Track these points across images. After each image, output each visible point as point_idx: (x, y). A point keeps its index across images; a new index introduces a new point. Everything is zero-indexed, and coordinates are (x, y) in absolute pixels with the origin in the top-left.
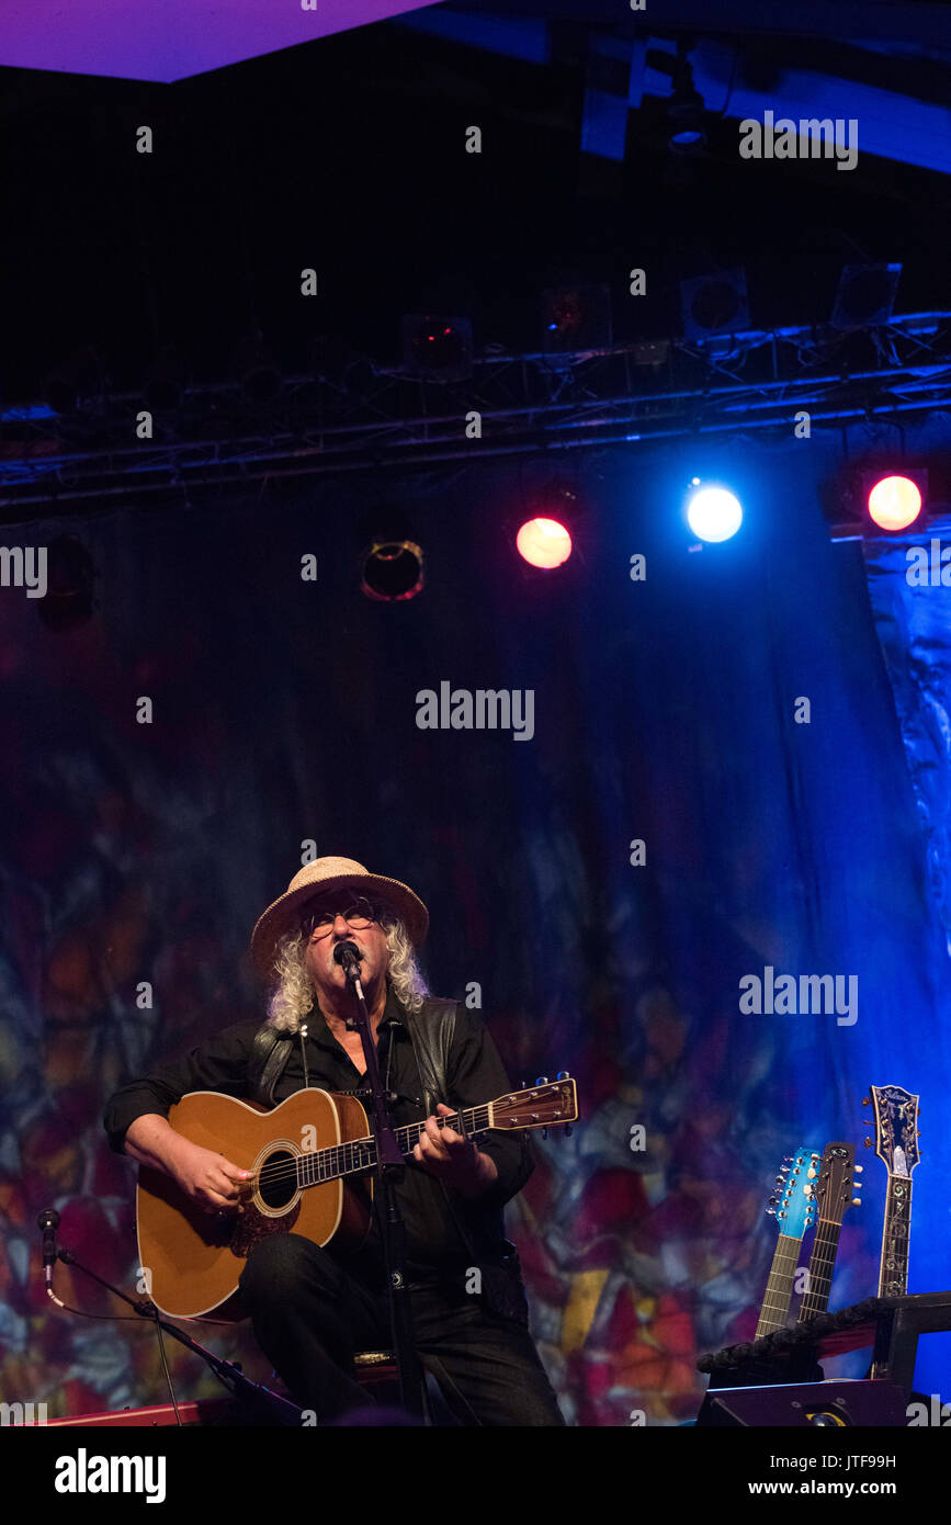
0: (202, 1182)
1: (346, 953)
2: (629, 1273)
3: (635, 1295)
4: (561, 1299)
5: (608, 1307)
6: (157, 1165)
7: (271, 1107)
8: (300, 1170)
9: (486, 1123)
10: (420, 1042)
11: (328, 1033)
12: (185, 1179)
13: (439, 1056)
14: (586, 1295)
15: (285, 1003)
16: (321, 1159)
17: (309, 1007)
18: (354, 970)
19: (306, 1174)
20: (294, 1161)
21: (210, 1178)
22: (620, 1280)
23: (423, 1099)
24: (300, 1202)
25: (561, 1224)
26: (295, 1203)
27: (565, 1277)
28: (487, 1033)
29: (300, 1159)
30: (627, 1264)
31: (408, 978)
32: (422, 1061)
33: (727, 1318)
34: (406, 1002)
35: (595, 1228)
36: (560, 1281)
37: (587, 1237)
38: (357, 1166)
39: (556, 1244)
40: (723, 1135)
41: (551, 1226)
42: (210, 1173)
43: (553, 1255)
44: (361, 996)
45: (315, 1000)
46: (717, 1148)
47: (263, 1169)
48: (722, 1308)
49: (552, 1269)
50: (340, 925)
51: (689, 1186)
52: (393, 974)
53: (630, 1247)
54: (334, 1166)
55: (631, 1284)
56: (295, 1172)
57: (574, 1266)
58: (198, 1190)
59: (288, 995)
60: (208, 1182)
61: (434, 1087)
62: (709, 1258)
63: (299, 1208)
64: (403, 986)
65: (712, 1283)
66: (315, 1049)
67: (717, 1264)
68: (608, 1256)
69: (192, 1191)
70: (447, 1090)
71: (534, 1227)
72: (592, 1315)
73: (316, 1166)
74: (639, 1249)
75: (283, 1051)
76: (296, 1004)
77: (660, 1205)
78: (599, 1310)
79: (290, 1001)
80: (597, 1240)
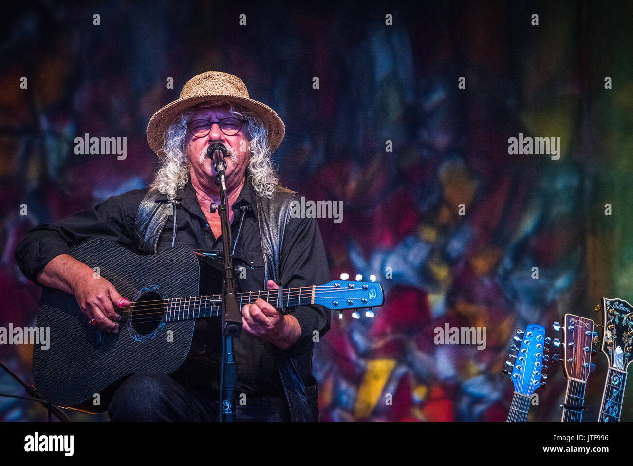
2: (410, 365)
3: (413, 381)
4: (357, 379)
5: (392, 389)
14: (376, 377)
17: (185, 180)
22: (402, 370)
25: (364, 323)
27: (362, 362)
30: (410, 358)
35: (388, 329)
36: (358, 365)
37: (382, 334)
40: (493, 272)
43: (355, 346)
46: (487, 282)
49: (353, 356)
51: (462, 307)
55: (411, 373)
57: (369, 355)
59: (170, 171)
72: (379, 393)
74: (420, 348)
76: (175, 178)
77: (439, 318)
78: (385, 389)
79: (170, 176)
80: (390, 338)
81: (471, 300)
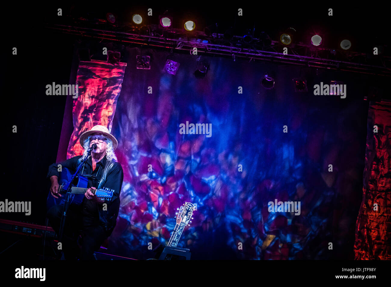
2: (280, 237)
3: (280, 242)
4: (264, 239)
5: (273, 243)
14: (269, 239)
22: (277, 238)
25: (268, 224)
27: (266, 235)
33: (296, 252)
35: (275, 227)
37: (273, 228)
39: (266, 228)
41: (266, 224)
43: (265, 229)
48: (296, 249)
49: (264, 232)
51: (296, 224)
53: (281, 232)
55: (279, 240)
57: (269, 233)
62: (296, 239)
65: (295, 244)
67: (297, 241)
68: (276, 233)
71: (263, 223)
72: (270, 243)
74: (283, 233)
77: (289, 226)
80: (275, 229)
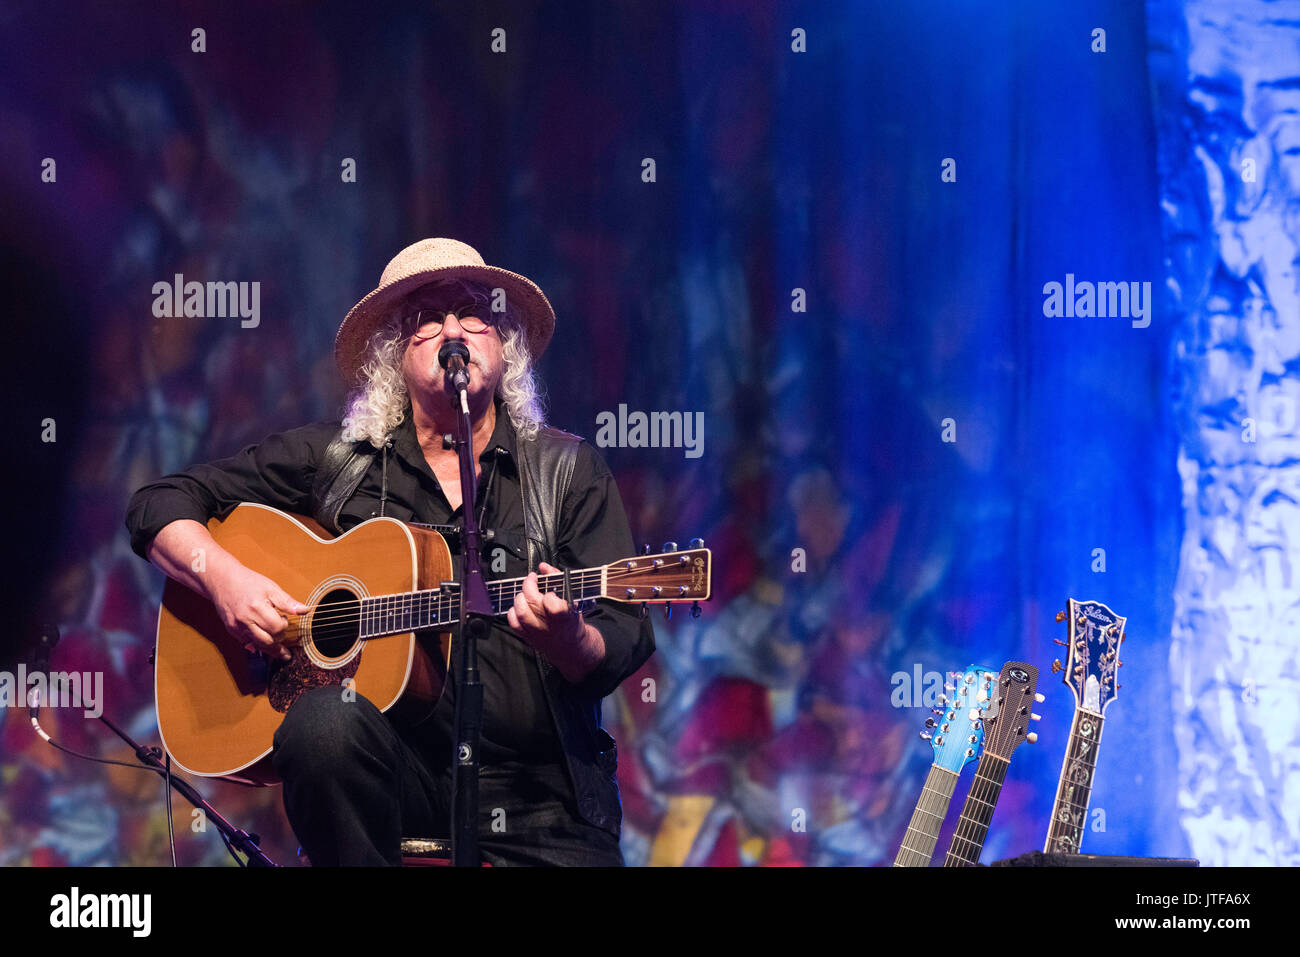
0: (244, 614)
1: (454, 354)
2: (738, 805)
3: (741, 831)
4: (653, 825)
5: (708, 842)
6: (192, 583)
7: (336, 534)
8: (364, 616)
9: (597, 591)
10: (529, 481)
11: (418, 451)
12: (226, 608)
13: (551, 502)
14: (683, 824)
15: (369, 412)
16: (391, 606)
17: (399, 419)
18: (460, 378)
19: (371, 621)
20: (358, 604)
21: (254, 610)
22: (725, 812)
23: (525, 550)
24: (360, 654)
25: (665, 735)
26: (354, 655)
27: (660, 798)
28: (613, 483)
29: (365, 603)
30: (737, 794)
31: (522, 396)
32: (529, 506)
34: (520, 426)
35: (704, 746)
36: (653, 803)
38: (434, 620)
39: (655, 759)
40: (874, 653)
41: (652, 737)
42: (255, 604)
43: (649, 772)
44: (466, 409)
45: (408, 411)
46: (864, 669)
47: (318, 609)
49: (646, 787)
50: (453, 326)
51: (823, 709)
52: (506, 390)
53: (742, 773)
54: (407, 616)
55: (739, 817)
56: (358, 617)
57: (672, 787)
58: (238, 622)
59: (375, 403)
60: (252, 616)
61: (540, 538)
62: (837, 800)
63: (359, 663)
64: (518, 406)
65: (836, 829)
66: (399, 470)
67: (844, 808)
68: (716, 782)
69: (231, 622)
70: (557, 545)
71: (632, 733)
73: (384, 613)
74: (755, 777)
75: (361, 464)
76: (383, 414)
77: (786, 729)
78: (696, 844)
79: (376, 410)
80: (706, 760)
81: (837, 698)
